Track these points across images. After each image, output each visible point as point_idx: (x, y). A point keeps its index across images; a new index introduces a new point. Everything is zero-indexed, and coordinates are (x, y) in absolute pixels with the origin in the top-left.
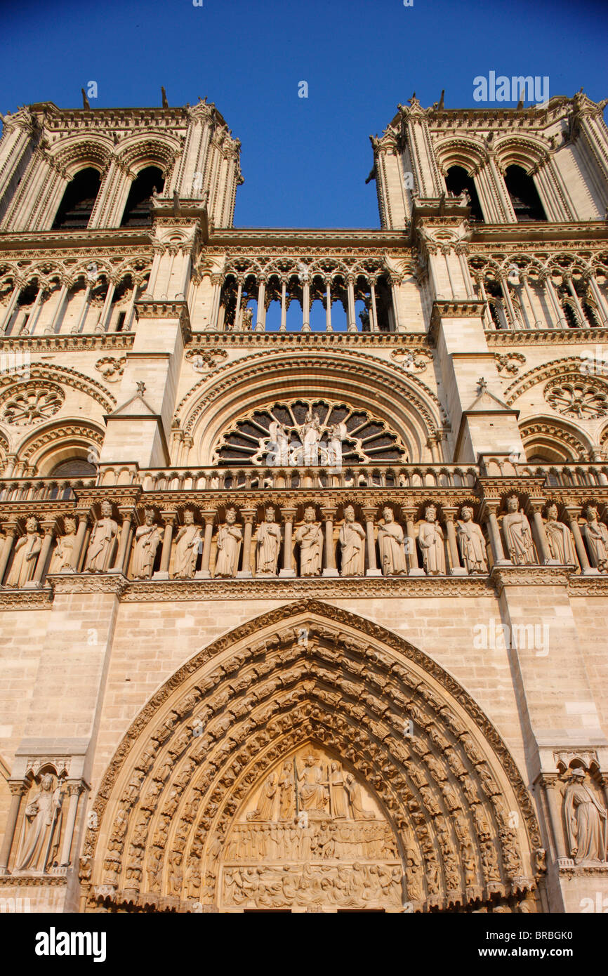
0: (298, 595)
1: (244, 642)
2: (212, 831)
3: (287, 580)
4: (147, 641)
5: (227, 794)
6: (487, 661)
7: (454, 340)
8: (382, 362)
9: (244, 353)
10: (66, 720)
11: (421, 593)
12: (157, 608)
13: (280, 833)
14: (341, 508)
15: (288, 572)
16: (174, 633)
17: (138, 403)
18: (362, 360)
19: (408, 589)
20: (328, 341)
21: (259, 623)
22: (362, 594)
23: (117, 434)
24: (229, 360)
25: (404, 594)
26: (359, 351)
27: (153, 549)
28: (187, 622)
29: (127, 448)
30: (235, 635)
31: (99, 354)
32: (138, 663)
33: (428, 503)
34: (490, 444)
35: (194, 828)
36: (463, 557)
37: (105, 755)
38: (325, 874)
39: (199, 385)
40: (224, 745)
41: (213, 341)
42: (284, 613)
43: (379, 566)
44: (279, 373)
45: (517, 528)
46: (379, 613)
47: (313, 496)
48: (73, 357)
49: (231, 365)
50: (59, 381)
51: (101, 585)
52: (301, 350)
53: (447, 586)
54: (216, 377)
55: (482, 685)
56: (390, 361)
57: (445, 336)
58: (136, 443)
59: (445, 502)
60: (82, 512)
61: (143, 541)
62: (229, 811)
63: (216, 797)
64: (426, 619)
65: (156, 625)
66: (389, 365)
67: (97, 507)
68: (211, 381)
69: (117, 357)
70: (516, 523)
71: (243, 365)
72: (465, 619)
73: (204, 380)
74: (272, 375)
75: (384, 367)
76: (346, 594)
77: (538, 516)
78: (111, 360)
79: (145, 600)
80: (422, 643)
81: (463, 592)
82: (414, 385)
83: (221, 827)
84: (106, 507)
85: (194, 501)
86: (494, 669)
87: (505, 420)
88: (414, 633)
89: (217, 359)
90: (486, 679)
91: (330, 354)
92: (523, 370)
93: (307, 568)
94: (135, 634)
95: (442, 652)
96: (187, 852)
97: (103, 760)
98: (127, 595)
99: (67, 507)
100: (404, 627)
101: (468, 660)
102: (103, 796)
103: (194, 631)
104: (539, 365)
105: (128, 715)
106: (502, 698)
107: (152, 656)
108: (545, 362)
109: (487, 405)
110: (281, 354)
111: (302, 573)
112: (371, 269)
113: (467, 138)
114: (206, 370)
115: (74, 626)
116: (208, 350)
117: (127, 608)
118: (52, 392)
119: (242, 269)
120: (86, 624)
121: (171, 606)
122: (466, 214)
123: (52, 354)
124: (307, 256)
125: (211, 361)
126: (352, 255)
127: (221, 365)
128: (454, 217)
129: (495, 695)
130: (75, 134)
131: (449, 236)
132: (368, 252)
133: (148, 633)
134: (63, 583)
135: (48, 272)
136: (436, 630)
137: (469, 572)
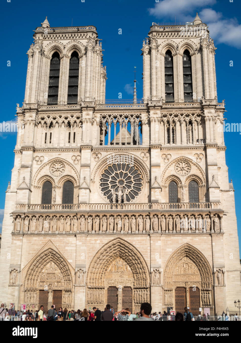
0: (117, 236)
1: (108, 244)
2: (103, 274)
3: (115, 234)
5: (106, 267)
6: (147, 250)
7: (153, 158)
9: (105, 154)
10: (82, 261)
11: (137, 236)
12: (93, 239)
13: (114, 273)
15: (115, 231)
16: (96, 244)
17: (84, 183)
20: (125, 150)
21: (110, 241)
22: (127, 236)
25: (134, 237)
26: (133, 153)
28: (98, 242)
29: (84, 197)
30: (106, 244)
31: (72, 154)
32: (91, 249)
34: (155, 197)
35: (101, 274)
36: (146, 228)
37: (88, 266)
38: (122, 281)
40: (105, 260)
41: (98, 150)
42: (114, 239)
46: (130, 240)
47: (120, 213)
48: (66, 155)
51: (84, 235)
53: (142, 235)
55: (145, 254)
57: (151, 156)
58: (86, 196)
59: (144, 215)
60: (78, 218)
62: (106, 270)
63: (104, 268)
64: (138, 241)
65: (93, 242)
66: (139, 158)
67: (81, 216)
68: (98, 164)
69: (76, 155)
71: (105, 158)
72: (144, 241)
73: (96, 164)
76: (125, 236)
78: (74, 156)
79: (91, 237)
80: (137, 247)
81: (144, 236)
82: (145, 165)
83: (105, 273)
85: (98, 214)
86: (147, 252)
87: (159, 190)
88: (135, 244)
90: (146, 253)
92: (170, 160)
93: (118, 229)
94: (90, 244)
95: (139, 248)
96: (100, 278)
97: (87, 267)
98: (88, 236)
100: (134, 243)
102: (88, 272)
103: (100, 243)
104: (174, 159)
105: (91, 259)
106: (148, 257)
107: (93, 248)
108: (176, 158)
109: (156, 185)
110: (114, 154)
112: (138, 117)
113: (172, 43)
114: (97, 159)
115: (81, 243)
116: (97, 153)
117: (88, 238)
118: (61, 164)
119: (104, 117)
120: (82, 243)
121: (96, 238)
122: (161, 107)
123: (60, 153)
124: (121, 114)
125: (98, 156)
126: (133, 113)
127: (100, 159)
128: (158, 108)
129: (147, 256)
130: (51, 43)
131: (157, 114)
132: (137, 112)
133: (92, 244)
134: (77, 235)
135: (54, 119)
136: (139, 244)
137: (146, 231)
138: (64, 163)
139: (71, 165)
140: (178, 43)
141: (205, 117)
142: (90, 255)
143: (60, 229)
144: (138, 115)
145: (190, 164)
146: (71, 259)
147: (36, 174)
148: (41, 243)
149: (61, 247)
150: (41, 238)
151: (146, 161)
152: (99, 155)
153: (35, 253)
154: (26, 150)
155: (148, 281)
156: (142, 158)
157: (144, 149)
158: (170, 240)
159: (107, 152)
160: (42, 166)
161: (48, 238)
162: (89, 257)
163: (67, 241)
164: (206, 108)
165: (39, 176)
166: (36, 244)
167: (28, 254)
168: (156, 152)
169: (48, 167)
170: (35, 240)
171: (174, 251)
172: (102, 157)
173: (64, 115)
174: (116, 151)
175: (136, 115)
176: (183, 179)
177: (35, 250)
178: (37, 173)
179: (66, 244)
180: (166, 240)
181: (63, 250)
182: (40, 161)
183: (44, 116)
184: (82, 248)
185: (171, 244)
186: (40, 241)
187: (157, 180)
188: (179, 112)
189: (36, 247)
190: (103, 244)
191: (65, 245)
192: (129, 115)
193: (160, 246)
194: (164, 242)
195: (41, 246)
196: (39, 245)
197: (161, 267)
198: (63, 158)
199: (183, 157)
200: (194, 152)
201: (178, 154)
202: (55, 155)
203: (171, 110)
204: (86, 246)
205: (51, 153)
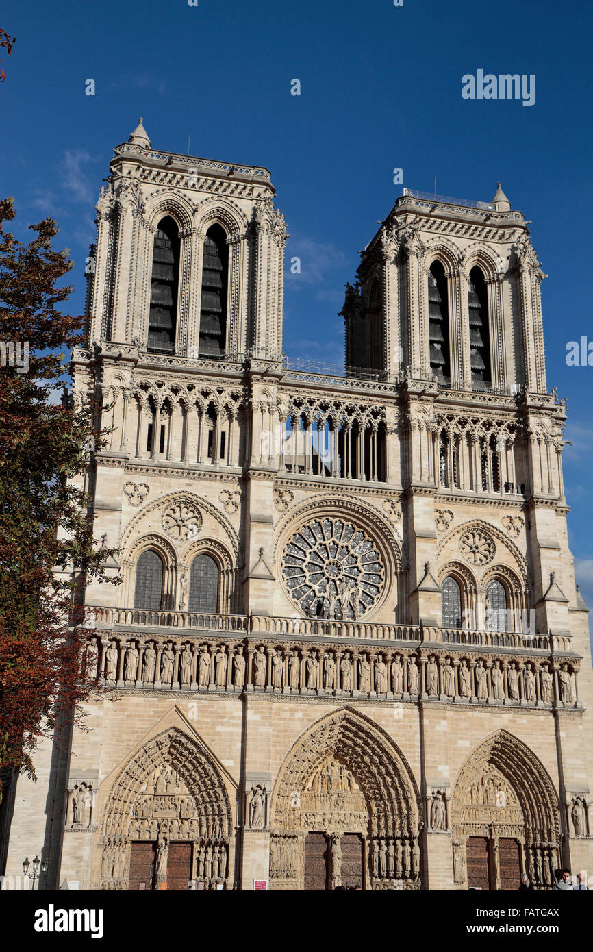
1: (320, 723)
4: (284, 723)
6: (413, 741)
7: (418, 516)
10: (260, 764)
11: (390, 706)
13: (322, 798)
16: (294, 720)
18: (366, 506)
19: (386, 704)
21: (326, 716)
22: (368, 704)
23: (256, 589)
25: (384, 706)
26: (366, 499)
27: (282, 672)
28: (299, 715)
29: (261, 600)
30: (317, 722)
31: (219, 486)
32: (281, 734)
33: (397, 653)
34: (427, 613)
36: (409, 686)
37: (274, 776)
38: (339, 817)
41: (285, 484)
42: (336, 711)
45: (432, 675)
46: (374, 715)
48: (205, 486)
49: (295, 505)
52: (334, 495)
55: (410, 752)
61: (277, 668)
64: (391, 719)
65: (287, 715)
70: (432, 672)
73: (282, 518)
75: (378, 514)
76: (362, 705)
80: (389, 731)
81: (406, 706)
86: (414, 745)
88: (388, 726)
90: (411, 750)
91: (350, 499)
92: (451, 526)
93: (346, 687)
94: (279, 719)
95: (397, 735)
100: (383, 722)
101: (406, 740)
103: (302, 720)
105: (280, 760)
106: (416, 759)
107: (288, 732)
109: (428, 583)
112: (375, 414)
113: (448, 245)
114: (282, 506)
115: (258, 718)
116: (282, 490)
117: (275, 705)
118: (191, 508)
119: (298, 404)
120: (262, 717)
121: (293, 706)
122: (435, 396)
123: (191, 482)
124: (338, 400)
125: (283, 498)
126: (365, 402)
127: (290, 505)
128: (429, 398)
129: (414, 757)
130: (161, 192)
131: (425, 412)
132: (374, 401)
133: (284, 719)
134: (251, 695)
135: (175, 391)
136: (395, 724)
137: (410, 694)
138: (198, 507)
139: (219, 515)
140: (462, 249)
141: (532, 433)
142: (278, 748)
143: (201, 678)
144: (376, 407)
145: (492, 540)
146: (232, 759)
147: (128, 530)
148: (152, 713)
149: (204, 726)
150: (153, 699)
151: (396, 522)
152: (287, 497)
153: (135, 741)
154: (108, 465)
155: (416, 819)
156: (386, 515)
157: (390, 492)
158: (465, 720)
159: (306, 491)
160: (144, 511)
161: (171, 701)
162: (277, 752)
163: (220, 711)
164: (534, 413)
165: (135, 536)
166: (138, 716)
167: (117, 741)
168: (426, 505)
169: (157, 513)
170: (137, 705)
171: (473, 747)
172: (294, 502)
173: (201, 386)
174: (328, 492)
175: (372, 409)
176: (478, 573)
177: (137, 732)
178: (130, 527)
179: (217, 717)
180: (456, 719)
181: (209, 734)
182: (136, 496)
183: (150, 380)
184: (261, 730)
185: (467, 729)
186: (150, 707)
187: (430, 571)
188: (470, 413)
189: (138, 724)
190: (310, 720)
191: (214, 719)
192: (356, 405)
193: (446, 732)
194: (452, 724)
195: (152, 721)
196: (146, 719)
197: (449, 787)
198: (198, 494)
199: (480, 522)
200: (504, 512)
201: (468, 513)
202: (176, 485)
203: (453, 407)
204: (271, 725)
205: (167, 480)
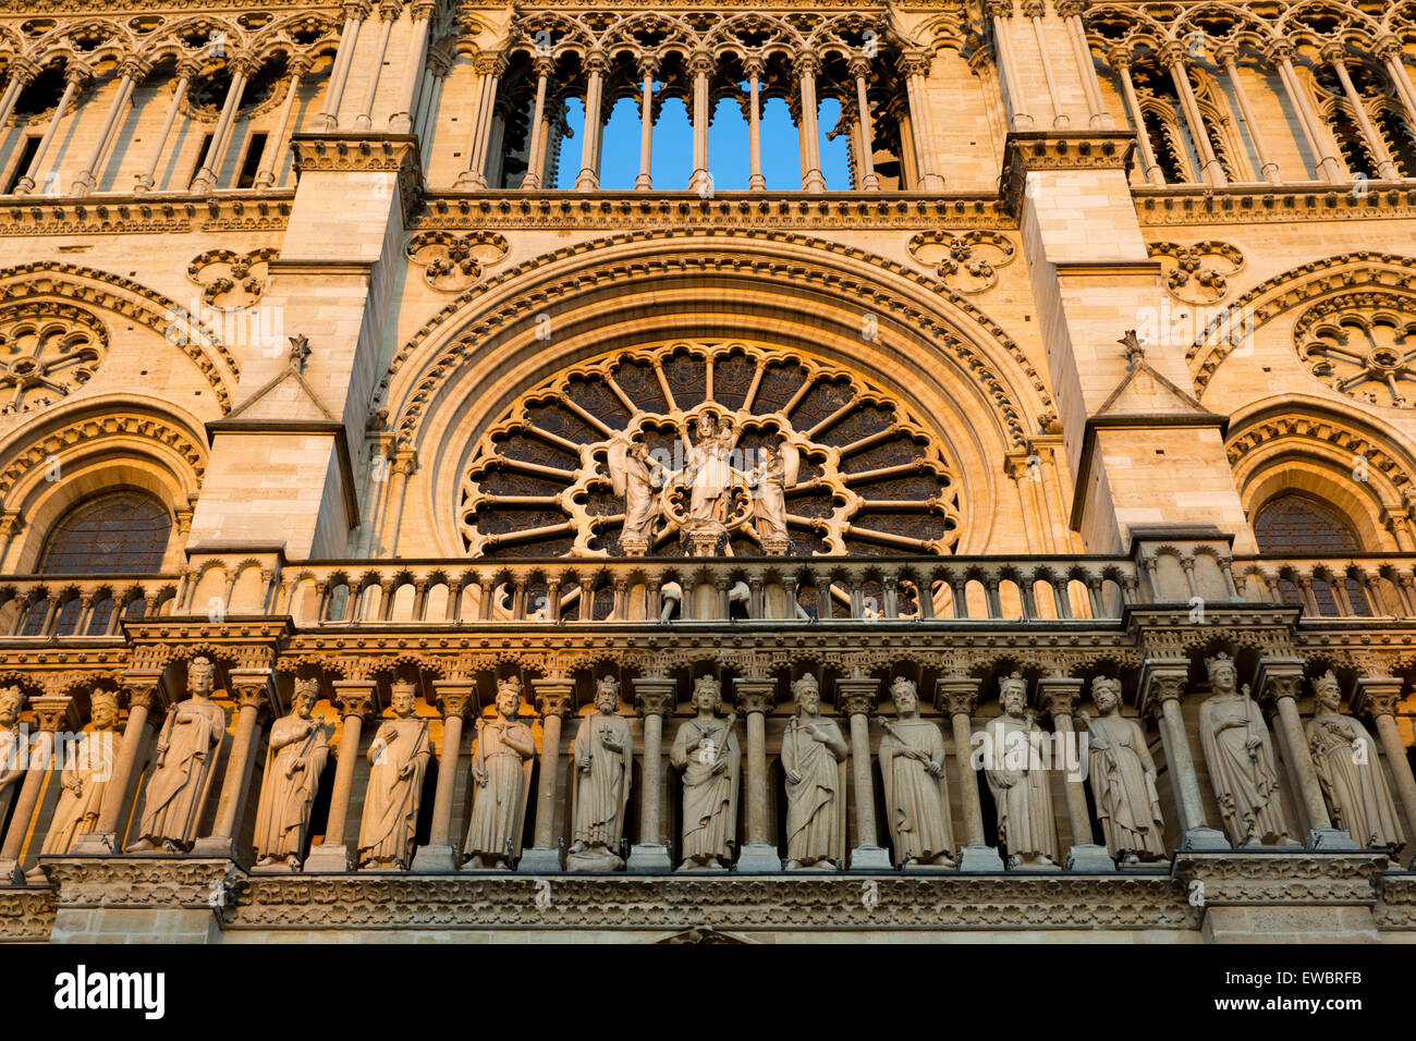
0: (676, 918)
3: (648, 880)
7: (1060, 225)
8: (887, 265)
9: (548, 241)
11: (993, 917)
14: (784, 678)
15: (650, 853)
17: (290, 389)
18: (837, 258)
19: (959, 907)
20: (754, 214)
22: (841, 917)
23: (236, 469)
24: (512, 261)
25: (949, 918)
26: (830, 237)
27: (309, 782)
31: (198, 242)
33: (1005, 667)
34: (1158, 504)
36: (1100, 813)
39: (437, 321)
41: (474, 214)
43: (885, 839)
44: (634, 287)
45: (1235, 741)
47: (717, 645)
48: (135, 248)
49: (518, 273)
50: (97, 303)
51: (176, 886)
52: (689, 234)
53: (1060, 900)
54: (481, 302)
56: (908, 263)
57: (1040, 215)
58: (282, 494)
59: (1046, 662)
60: (139, 682)
61: (287, 759)
66: (905, 273)
67: (178, 669)
68: (466, 312)
69: (242, 251)
70: (1229, 726)
71: (548, 269)
73: (450, 310)
74: (617, 290)
75: (891, 276)
76: (799, 917)
77: (1288, 707)
78: (226, 257)
79: (284, 922)
81: (1104, 916)
82: (967, 322)
84: (199, 670)
85: (417, 655)
87: (1195, 439)
89: (483, 255)
91: (760, 243)
92: (1238, 285)
93: (699, 839)
98: (241, 910)
99: (103, 661)
104: (1276, 273)
108: (1292, 266)
109: (1145, 400)
110: (641, 245)
111: (687, 852)
112: (855, 37)
116: (462, 234)
118: (76, 329)
123: (86, 240)
125: (467, 258)
127: (492, 274)
137: (1117, 856)
138: (99, 312)
144: (855, 18)
151: (979, 293)
156: (929, 273)
157: (942, 206)
159: (565, 230)
168: (1087, 191)
172: (510, 266)
173: (185, 18)
175: (841, 21)
187: (1153, 364)
198: (100, 267)
201: (1301, 241)
202: (21, 254)
